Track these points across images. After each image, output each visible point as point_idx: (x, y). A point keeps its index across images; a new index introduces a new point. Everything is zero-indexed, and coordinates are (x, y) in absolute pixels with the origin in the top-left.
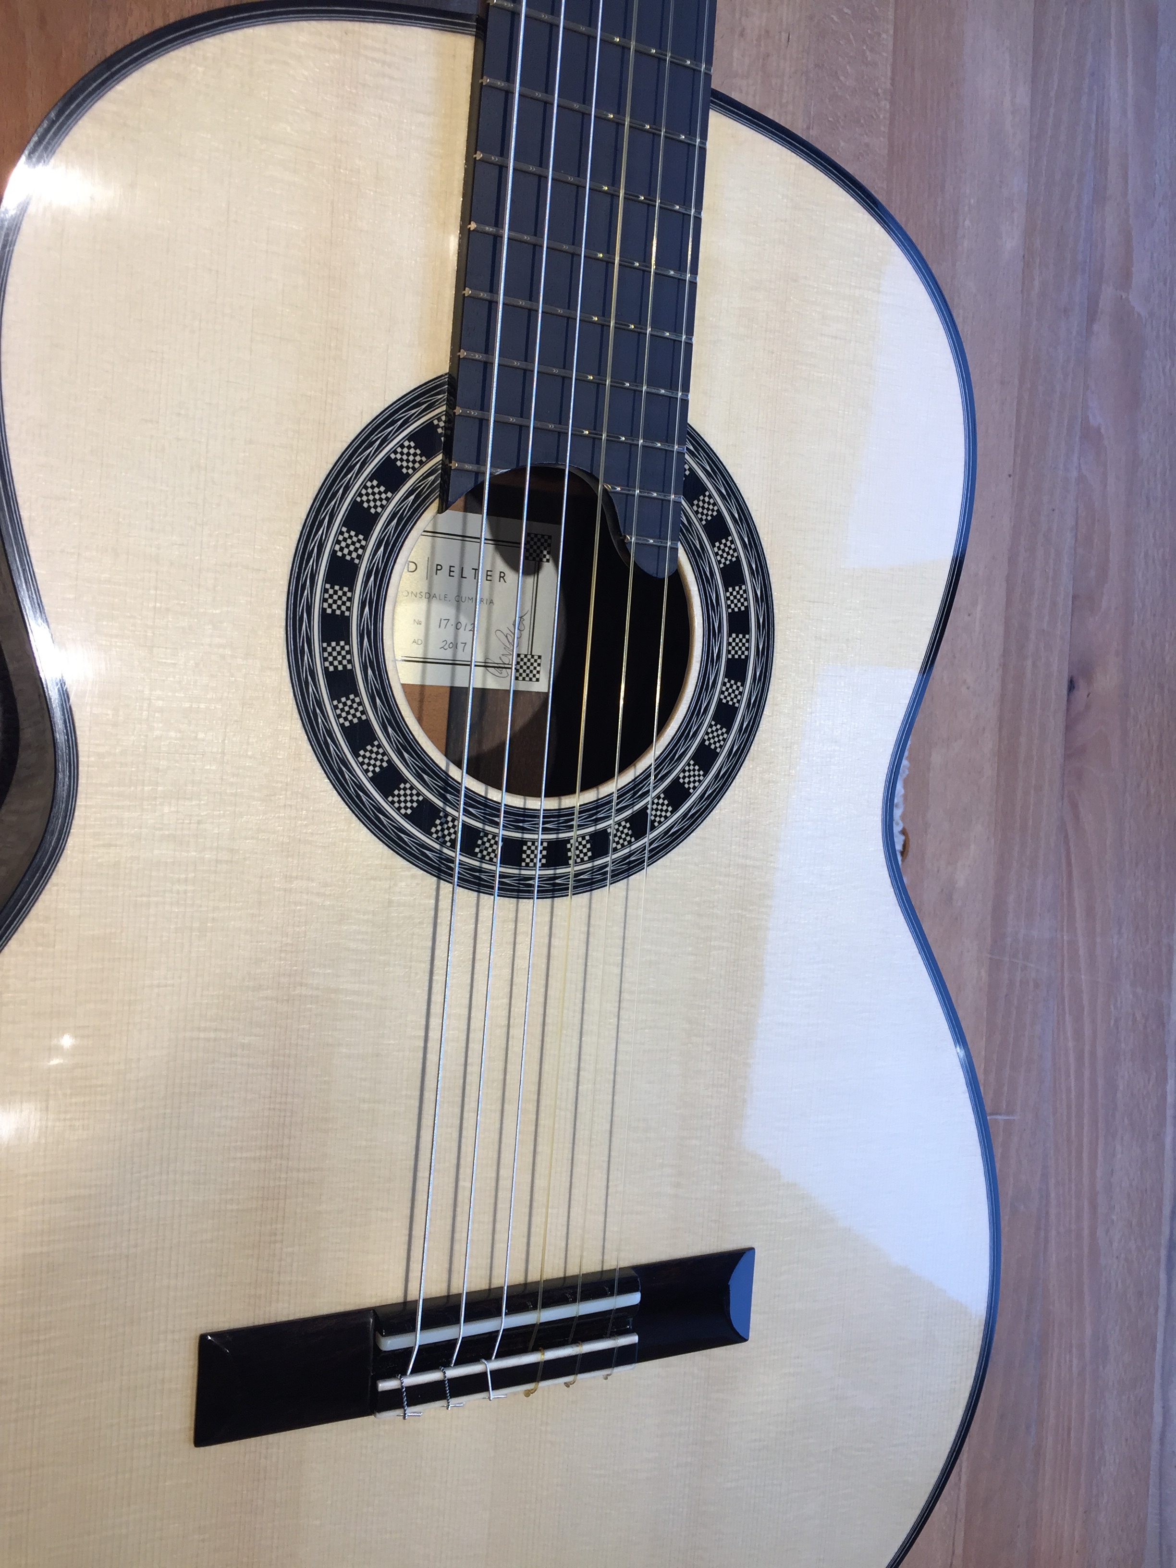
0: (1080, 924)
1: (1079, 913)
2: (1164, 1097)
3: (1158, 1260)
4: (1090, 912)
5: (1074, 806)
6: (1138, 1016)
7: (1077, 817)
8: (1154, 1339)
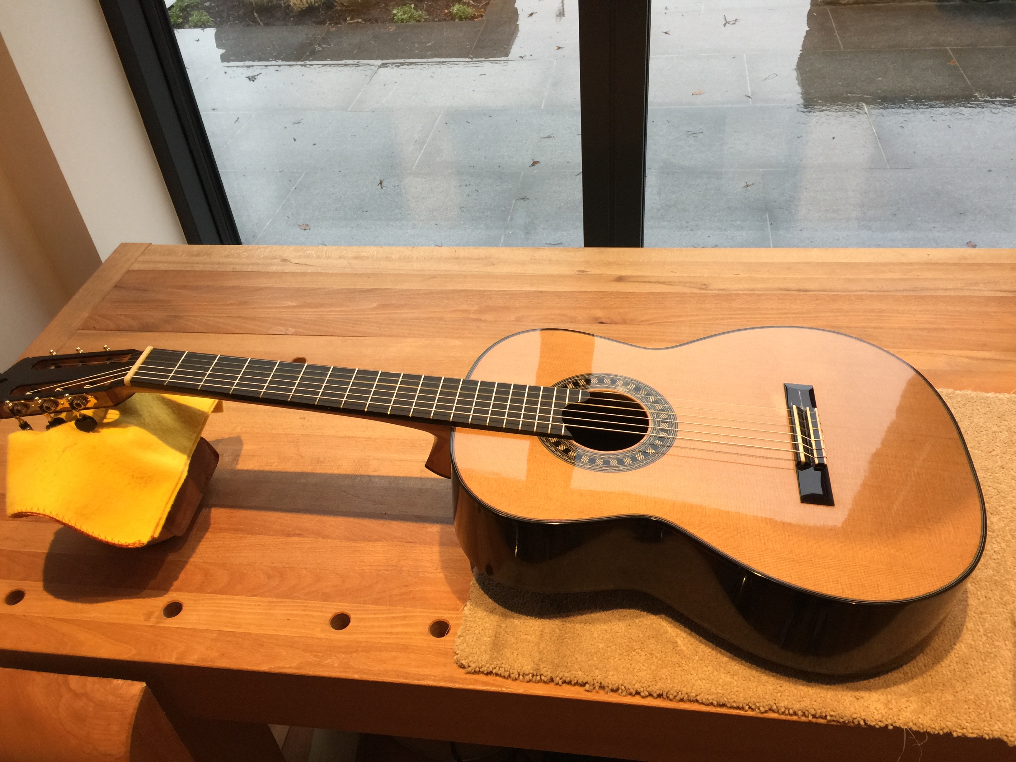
0: (684, 319)
1: (680, 319)
2: (745, 294)
3: (804, 294)
4: (679, 316)
5: (642, 321)
6: (716, 302)
7: (647, 320)
8: (834, 295)
